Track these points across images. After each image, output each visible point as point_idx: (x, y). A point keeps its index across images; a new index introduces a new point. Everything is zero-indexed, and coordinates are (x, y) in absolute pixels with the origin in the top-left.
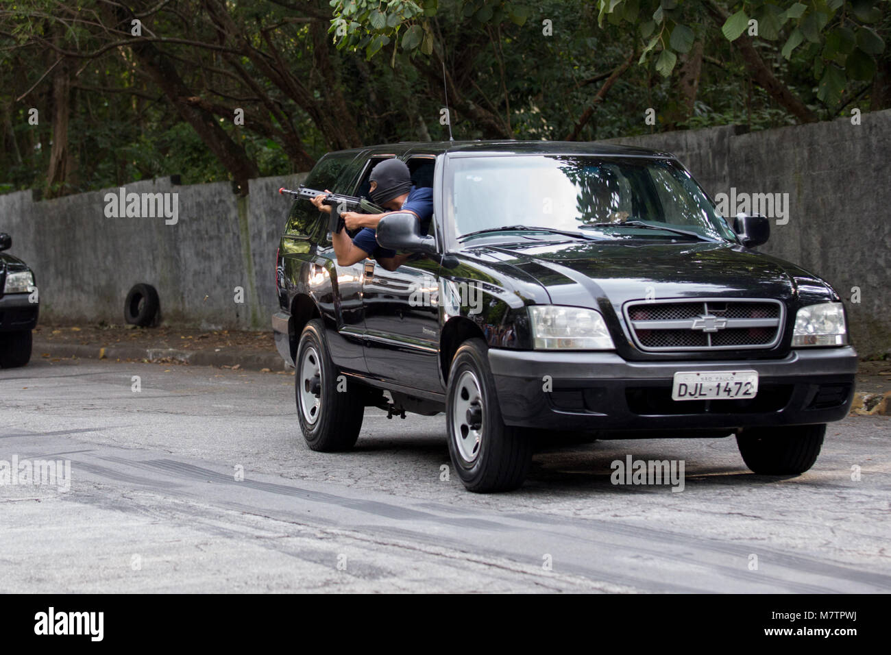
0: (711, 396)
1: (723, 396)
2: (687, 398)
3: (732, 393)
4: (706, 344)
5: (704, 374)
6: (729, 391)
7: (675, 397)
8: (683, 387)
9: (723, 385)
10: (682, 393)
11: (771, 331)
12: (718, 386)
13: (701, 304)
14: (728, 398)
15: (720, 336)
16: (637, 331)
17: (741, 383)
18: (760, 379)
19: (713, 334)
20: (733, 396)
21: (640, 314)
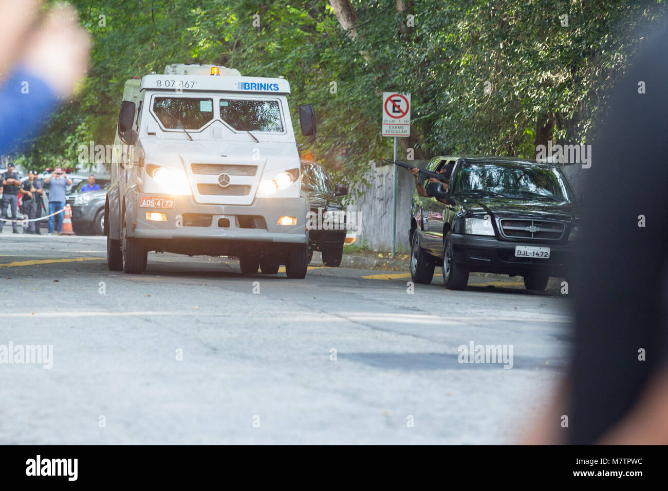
0: (531, 256)
1: (536, 256)
2: (521, 256)
3: (540, 255)
4: (531, 237)
5: (528, 247)
6: (538, 255)
7: (516, 255)
8: (519, 252)
9: (536, 252)
10: (519, 254)
11: (560, 234)
12: (534, 252)
13: (531, 221)
14: (537, 257)
15: (536, 234)
16: (504, 230)
17: (543, 252)
18: (551, 252)
19: (534, 233)
20: (540, 257)
21: (506, 224)
